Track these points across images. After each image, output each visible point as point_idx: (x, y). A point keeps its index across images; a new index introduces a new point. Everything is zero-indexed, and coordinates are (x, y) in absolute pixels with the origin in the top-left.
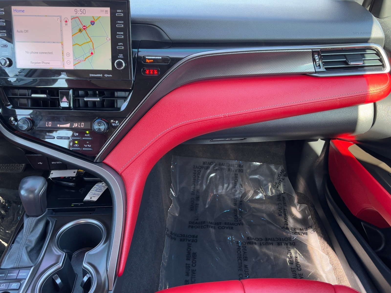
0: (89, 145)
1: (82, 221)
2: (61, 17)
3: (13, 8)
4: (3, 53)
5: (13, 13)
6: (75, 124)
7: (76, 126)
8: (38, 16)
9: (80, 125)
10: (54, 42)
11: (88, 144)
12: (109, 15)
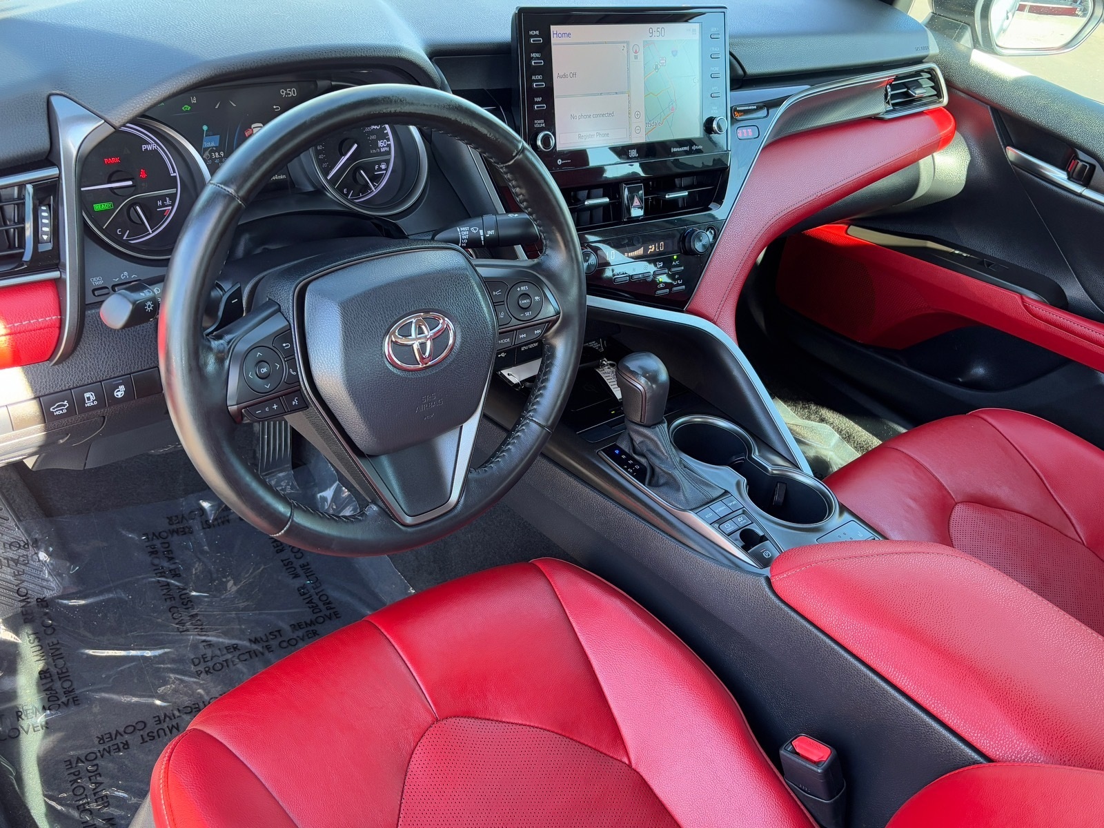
0: (679, 282)
1: (698, 419)
2: (627, 43)
3: (553, 28)
4: (536, 121)
5: (554, 40)
6: (650, 247)
7: (653, 250)
8: (594, 43)
9: (659, 248)
10: (616, 93)
11: (677, 280)
12: (697, 37)
